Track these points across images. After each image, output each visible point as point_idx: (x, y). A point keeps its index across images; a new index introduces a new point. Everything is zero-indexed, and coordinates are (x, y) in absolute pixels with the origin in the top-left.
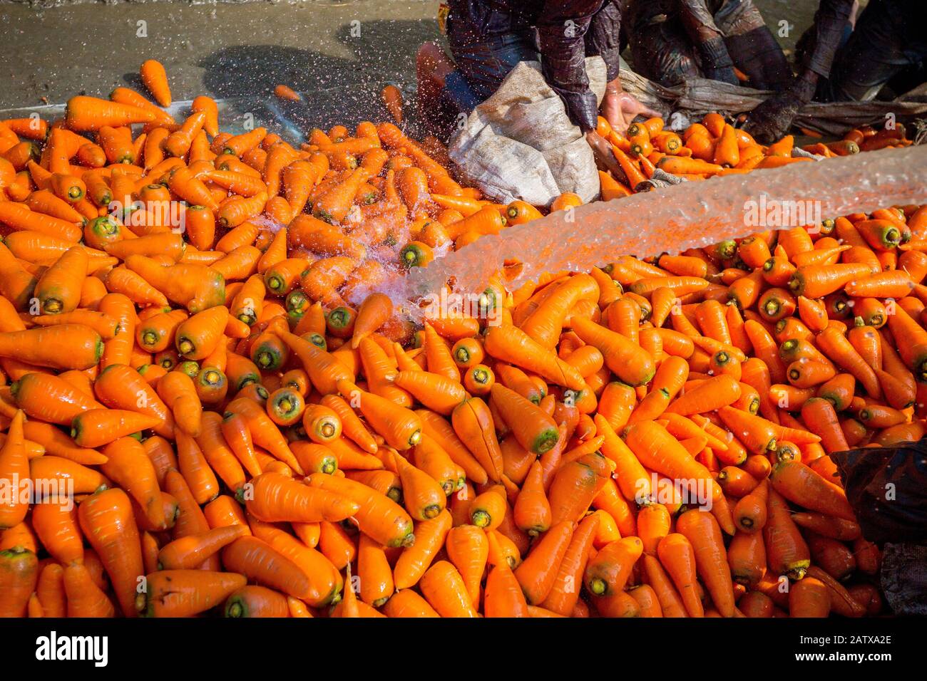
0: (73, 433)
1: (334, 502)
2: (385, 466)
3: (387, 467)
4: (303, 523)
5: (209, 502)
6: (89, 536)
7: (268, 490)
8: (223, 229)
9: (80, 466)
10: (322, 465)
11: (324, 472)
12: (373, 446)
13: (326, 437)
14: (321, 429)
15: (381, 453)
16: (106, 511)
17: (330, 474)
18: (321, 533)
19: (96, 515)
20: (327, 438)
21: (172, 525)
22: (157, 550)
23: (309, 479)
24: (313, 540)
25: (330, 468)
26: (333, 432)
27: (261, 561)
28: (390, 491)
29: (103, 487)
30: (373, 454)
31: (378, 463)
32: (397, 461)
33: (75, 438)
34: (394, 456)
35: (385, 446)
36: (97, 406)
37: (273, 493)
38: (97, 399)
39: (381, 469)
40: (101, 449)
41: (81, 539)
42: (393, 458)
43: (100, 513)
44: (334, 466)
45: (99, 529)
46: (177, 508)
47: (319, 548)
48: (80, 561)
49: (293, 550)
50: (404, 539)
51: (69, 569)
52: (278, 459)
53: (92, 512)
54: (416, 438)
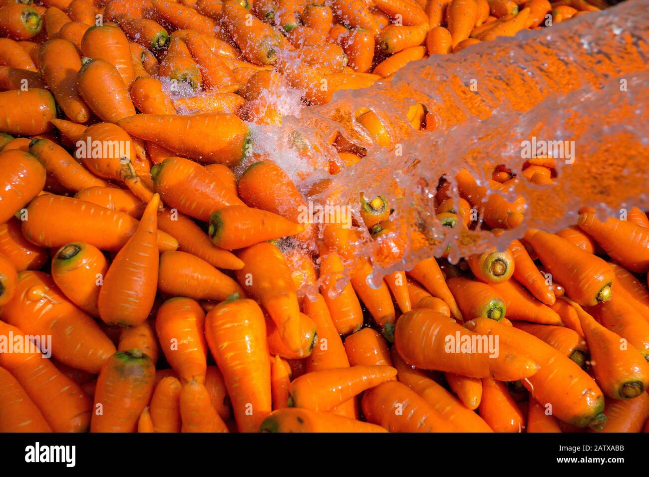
0: (211, 229)
1: (507, 356)
2: (563, 321)
3: (567, 324)
4: (464, 377)
5: (351, 332)
6: (214, 351)
7: (424, 329)
8: (382, 54)
9: (214, 269)
10: (488, 308)
11: (489, 317)
12: (551, 297)
13: (496, 275)
14: (490, 265)
15: (559, 306)
16: (236, 324)
17: (497, 320)
18: (483, 393)
19: (224, 327)
20: (496, 278)
21: (308, 354)
22: (288, 380)
23: (474, 324)
24: (474, 400)
25: (497, 314)
26: (505, 270)
27: (410, 416)
28: (573, 353)
29: (236, 295)
30: (548, 305)
31: (555, 318)
32: (580, 318)
33: (213, 236)
34: (575, 311)
35: (565, 299)
36: (239, 203)
37: (430, 334)
38: (239, 196)
39: (557, 325)
40: (238, 253)
41: (205, 353)
42: (576, 313)
43: (228, 325)
44: (502, 312)
45: (225, 344)
46: (316, 334)
47: (478, 411)
48: (201, 378)
49: (448, 408)
50: (593, 419)
51: (187, 387)
52: (434, 296)
53: (220, 322)
54: (606, 293)
